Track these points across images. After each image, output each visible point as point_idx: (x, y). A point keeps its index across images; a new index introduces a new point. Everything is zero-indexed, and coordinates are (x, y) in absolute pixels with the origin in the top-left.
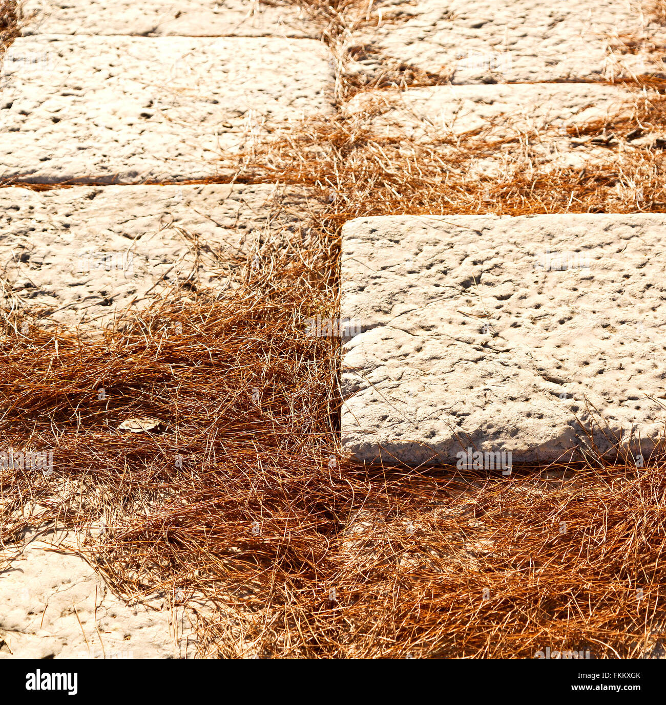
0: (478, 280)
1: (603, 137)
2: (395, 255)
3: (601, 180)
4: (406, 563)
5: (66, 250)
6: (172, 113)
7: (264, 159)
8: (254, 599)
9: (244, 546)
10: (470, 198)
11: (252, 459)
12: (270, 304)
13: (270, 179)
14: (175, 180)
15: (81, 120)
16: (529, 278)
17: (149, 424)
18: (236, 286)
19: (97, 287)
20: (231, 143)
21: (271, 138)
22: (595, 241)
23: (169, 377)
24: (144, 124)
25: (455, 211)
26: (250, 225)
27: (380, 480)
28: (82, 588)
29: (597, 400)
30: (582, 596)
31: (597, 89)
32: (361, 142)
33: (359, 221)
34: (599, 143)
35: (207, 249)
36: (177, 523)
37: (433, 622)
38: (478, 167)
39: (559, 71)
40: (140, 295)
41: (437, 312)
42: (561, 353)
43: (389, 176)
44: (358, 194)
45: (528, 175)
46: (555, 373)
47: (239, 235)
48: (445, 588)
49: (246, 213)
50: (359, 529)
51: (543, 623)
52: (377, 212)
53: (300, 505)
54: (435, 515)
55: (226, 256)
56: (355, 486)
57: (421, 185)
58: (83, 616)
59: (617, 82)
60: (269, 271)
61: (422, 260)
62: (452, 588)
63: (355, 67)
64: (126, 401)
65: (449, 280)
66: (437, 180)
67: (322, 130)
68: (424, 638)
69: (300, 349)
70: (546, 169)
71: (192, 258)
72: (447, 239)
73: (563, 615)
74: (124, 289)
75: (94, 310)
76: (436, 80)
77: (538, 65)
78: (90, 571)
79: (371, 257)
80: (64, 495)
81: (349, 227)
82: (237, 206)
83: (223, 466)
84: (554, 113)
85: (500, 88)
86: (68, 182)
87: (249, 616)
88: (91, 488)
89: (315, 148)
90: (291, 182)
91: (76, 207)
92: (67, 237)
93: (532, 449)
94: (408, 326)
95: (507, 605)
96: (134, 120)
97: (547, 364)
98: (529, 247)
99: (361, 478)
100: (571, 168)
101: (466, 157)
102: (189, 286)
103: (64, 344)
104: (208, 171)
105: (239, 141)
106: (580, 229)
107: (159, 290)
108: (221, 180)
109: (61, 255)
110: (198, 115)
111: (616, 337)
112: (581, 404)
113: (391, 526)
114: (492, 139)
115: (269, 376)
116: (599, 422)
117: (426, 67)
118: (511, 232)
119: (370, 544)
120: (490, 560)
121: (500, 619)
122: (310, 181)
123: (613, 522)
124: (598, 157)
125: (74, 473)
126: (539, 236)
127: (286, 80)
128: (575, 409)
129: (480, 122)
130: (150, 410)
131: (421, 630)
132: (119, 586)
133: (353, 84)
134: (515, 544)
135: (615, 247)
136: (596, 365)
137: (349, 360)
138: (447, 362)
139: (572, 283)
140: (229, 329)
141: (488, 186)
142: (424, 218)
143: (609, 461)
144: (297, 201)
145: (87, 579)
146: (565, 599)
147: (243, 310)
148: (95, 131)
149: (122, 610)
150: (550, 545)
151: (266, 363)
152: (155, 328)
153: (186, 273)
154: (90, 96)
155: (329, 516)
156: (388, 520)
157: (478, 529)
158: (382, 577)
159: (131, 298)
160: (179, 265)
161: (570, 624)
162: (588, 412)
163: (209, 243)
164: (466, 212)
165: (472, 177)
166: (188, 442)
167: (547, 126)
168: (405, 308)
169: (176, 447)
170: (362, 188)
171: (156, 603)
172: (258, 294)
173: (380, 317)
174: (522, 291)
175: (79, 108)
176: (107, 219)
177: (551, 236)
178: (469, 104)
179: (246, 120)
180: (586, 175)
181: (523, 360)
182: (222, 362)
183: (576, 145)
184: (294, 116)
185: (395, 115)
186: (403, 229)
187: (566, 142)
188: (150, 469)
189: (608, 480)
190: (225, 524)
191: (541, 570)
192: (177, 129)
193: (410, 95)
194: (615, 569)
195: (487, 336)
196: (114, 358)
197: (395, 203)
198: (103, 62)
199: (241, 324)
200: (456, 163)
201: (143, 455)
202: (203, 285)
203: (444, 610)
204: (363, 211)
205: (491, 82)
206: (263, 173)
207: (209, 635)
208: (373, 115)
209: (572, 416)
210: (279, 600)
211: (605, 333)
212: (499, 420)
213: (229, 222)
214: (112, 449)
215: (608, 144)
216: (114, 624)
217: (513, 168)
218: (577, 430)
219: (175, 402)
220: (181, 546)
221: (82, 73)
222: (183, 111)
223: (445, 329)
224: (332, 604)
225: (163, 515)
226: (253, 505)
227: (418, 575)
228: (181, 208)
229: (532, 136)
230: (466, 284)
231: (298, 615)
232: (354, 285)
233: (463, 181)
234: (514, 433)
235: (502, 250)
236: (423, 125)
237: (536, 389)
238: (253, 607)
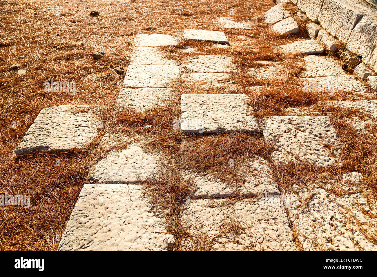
0: (203, 104)
1: (223, 82)
2: (190, 100)
3: (223, 88)
4: (191, 149)
5: (137, 98)
6: (154, 77)
7: (169, 84)
8: (167, 154)
9: (165, 146)
10: (202, 91)
11: (167, 132)
12: (170, 107)
13: (170, 88)
14: (155, 88)
15: (140, 78)
16: (211, 104)
17: (150, 126)
18: (164, 104)
19: (142, 104)
20: (163, 82)
21: (170, 81)
22: (222, 98)
23: (154, 119)
24: (150, 79)
25: (199, 93)
26: (166, 95)
27: (187, 136)
28: (140, 152)
29: (222, 124)
30: (219, 155)
31: (222, 74)
32: (184, 82)
33: (184, 94)
34: (223, 83)
35: (160, 99)
36: (155, 142)
37: (195, 158)
38: (203, 86)
39: (216, 71)
40: (149, 106)
41: (196, 109)
42: (216, 116)
43: (189, 87)
44: (183, 90)
45: (211, 88)
46: (215, 119)
47: (165, 96)
48: (197, 153)
49: (166, 93)
50: (184, 143)
51: (213, 159)
52: (187, 93)
53: (174, 139)
54: (196, 141)
55: (163, 100)
56: (183, 137)
57: (194, 89)
58: (140, 156)
59: (225, 73)
60: (169, 102)
61: (194, 101)
62: (199, 153)
63: (183, 70)
64: (147, 122)
65: (198, 104)
66: (196, 88)
67: (178, 80)
68: (194, 161)
69: (174, 115)
70: (214, 87)
71: (157, 100)
72: (198, 97)
73: (216, 158)
74: (147, 105)
75: (142, 108)
76: (196, 72)
77: (213, 70)
78: (141, 149)
79: (186, 100)
80: (137, 137)
81: (182, 95)
82: (164, 92)
83: (162, 133)
84: (215, 78)
85: (207, 73)
86: (138, 88)
87: (166, 157)
88: (141, 136)
89: (177, 83)
90: (173, 88)
91: (139, 92)
92: (137, 96)
93: (212, 131)
94: (192, 111)
95: (207, 156)
96: (148, 78)
97: (214, 118)
98: (211, 99)
99: (184, 135)
100: (218, 86)
101: (201, 84)
102: (157, 104)
103: (137, 113)
104: (160, 86)
105: (165, 81)
106: (219, 96)
107: (152, 105)
108: (162, 88)
109: (137, 99)
110: (158, 77)
111: (225, 114)
112: (219, 124)
113: (189, 143)
114: (205, 82)
115: (169, 119)
116: (222, 127)
117: (195, 70)
118: (208, 96)
119: (185, 146)
120: (205, 149)
121: (206, 158)
122: (176, 88)
123: (224, 143)
124: (222, 85)
125: (139, 134)
126: (213, 97)
127: (172, 72)
128: (218, 125)
129: (203, 79)
130: (151, 124)
131: (193, 160)
132: (146, 152)
133: (183, 73)
134: (209, 146)
135: (225, 99)
136: (222, 118)
137: (182, 117)
138: (198, 117)
139: (218, 105)
140: (163, 111)
141: (204, 89)
142: (194, 94)
143: (224, 133)
144: (174, 91)
145: (141, 150)
146: (217, 155)
147: (165, 108)
148: (142, 80)
149: (146, 155)
150: (214, 147)
151: (169, 117)
152: (151, 111)
153: (156, 102)
154: (141, 74)
155: (179, 141)
156: (188, 142)
157: (203, 144)
158: (187, 151)
159: (148, 106)
160: (155, 101)
161: (217, 159)
162: (221, 126)
163: (160, 98)
164: (201, 93)
165: (202, 88)
166: (157, 129)
167: (214, 80)
168: (191, 108)
169: (155, 130)
170: (184, 89)
171: (152, 154)
172: (168, 106)
173: (187, 110)
174: (210, 106)
175: (140, 76)
176: (144, 94)
177: (215, 97)
178: (201, 76)
179: (166, 78)
180: (220, 88)
181: (210, 117)
182: (162, 116)
183: (219, 83)
184: (174, 78)
185: (190, 78)
186: (191, 96)
187: (217, 82)
188: (151, 133)
189: (224, 136)
190: (162, 142)
191: (213, 151)
192: (155, 79)
193: (192, 74)
194: (225, 151)
195: (204, 113)
196: (145, 116)
197: (190, 92)
198: (143, 69)
199: (165, 111)
200: (199, 85)
201: (149, 131)
202: (159, 104)
203: (197, 156)
204: (184, 93)
205: (205, 72)
206: (168, 87)
207: (160, 159)
208: (186, 78)
209: (218, 126)
210: (171, 154)
211: (224, 113)
212: (206, 127)
213: (163, 94)
214: (144, 130)
215: (224, 83)
216: (145, 157)
217: (209, 86)
218: (219, 128)
219: (154, 123)
220: (155, 145)
221: (140, 71)
222: (156, 77)
223: (197, 112)
224: (179, 155)
225: (153, 141)
226: (167, 139)
227: (193, 151)
228: (155, 92)
229: (212, 81)
230: (201, 105)
231: (174, 157)
232: (183, 105)
233: (200, 88)
234: (209, 129)
235: (207, 99)
236: (194, 79)
237: (212, 122)
238: (167, 155)
